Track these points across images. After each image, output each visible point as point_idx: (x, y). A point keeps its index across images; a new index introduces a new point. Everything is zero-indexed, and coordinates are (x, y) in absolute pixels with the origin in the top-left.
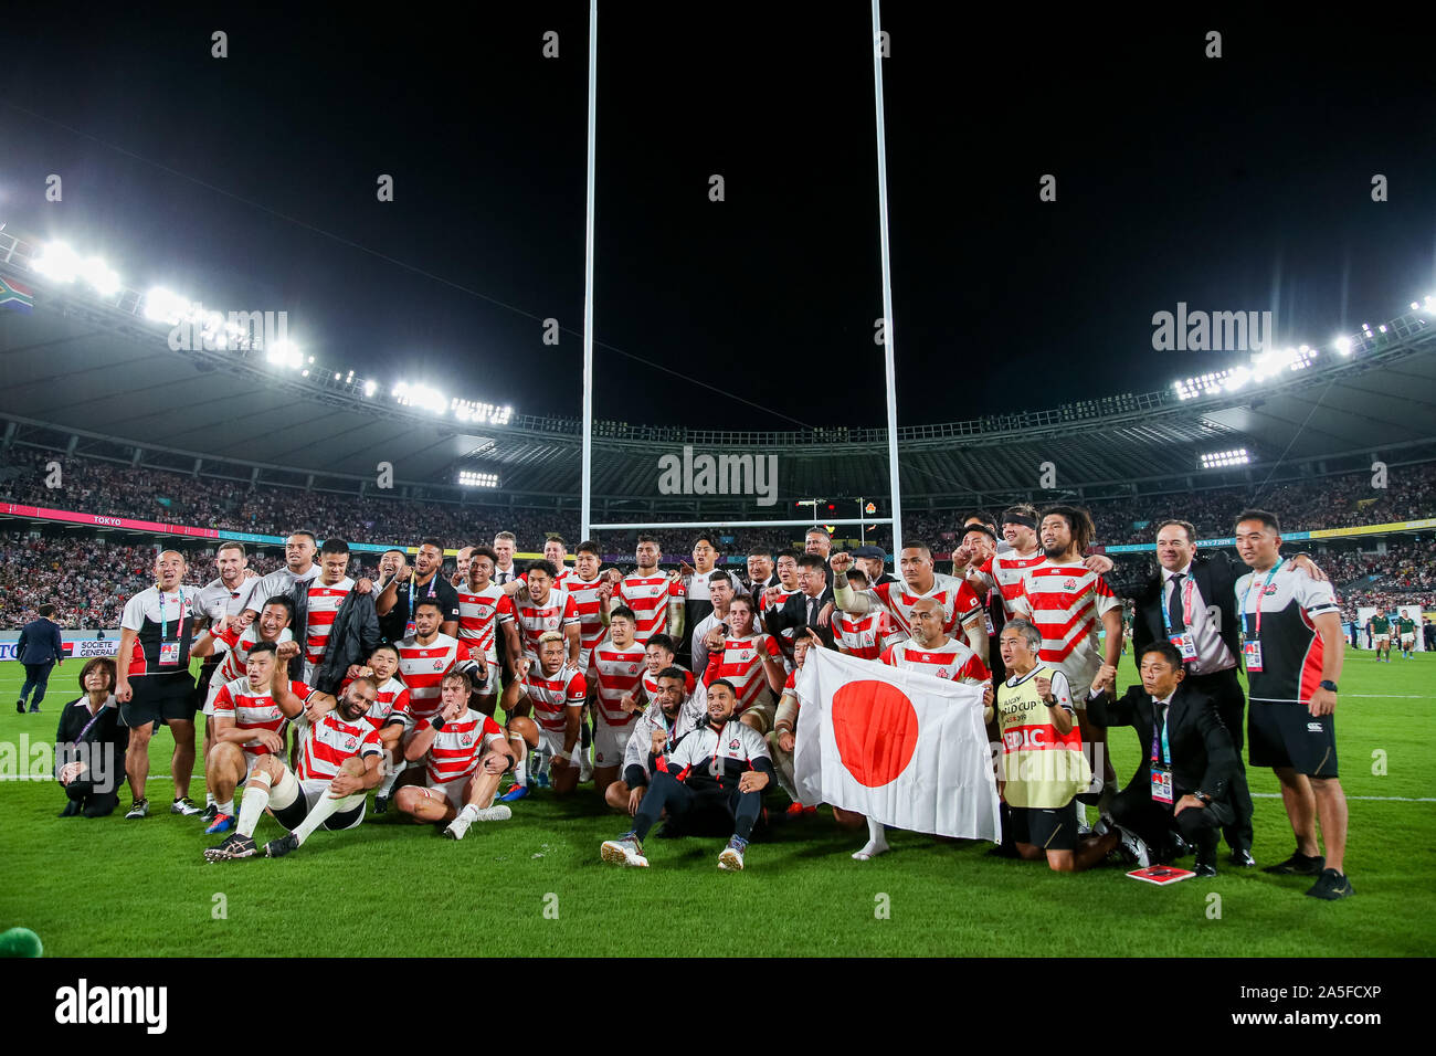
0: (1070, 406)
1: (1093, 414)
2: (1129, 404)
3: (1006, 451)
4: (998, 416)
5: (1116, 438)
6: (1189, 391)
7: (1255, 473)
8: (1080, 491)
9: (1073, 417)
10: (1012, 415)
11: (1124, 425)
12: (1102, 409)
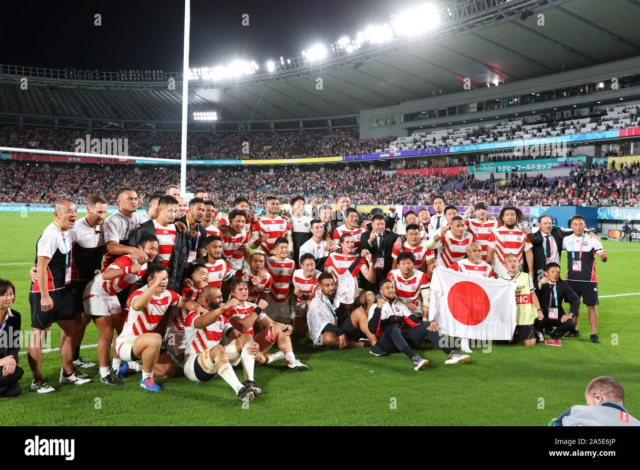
0: (125, 72)
1: (139, 79)
2: (160, 77)
3: (81, 94)
4: (77, 69)
5: (149, 95)
6: (194, 76)
7: (218, 126)
8: (122, 124)
9: (126, 79)
10: (88, 71)
11: (156, 88)
12: (144, 76)
